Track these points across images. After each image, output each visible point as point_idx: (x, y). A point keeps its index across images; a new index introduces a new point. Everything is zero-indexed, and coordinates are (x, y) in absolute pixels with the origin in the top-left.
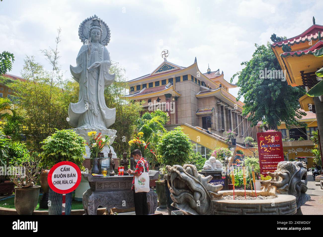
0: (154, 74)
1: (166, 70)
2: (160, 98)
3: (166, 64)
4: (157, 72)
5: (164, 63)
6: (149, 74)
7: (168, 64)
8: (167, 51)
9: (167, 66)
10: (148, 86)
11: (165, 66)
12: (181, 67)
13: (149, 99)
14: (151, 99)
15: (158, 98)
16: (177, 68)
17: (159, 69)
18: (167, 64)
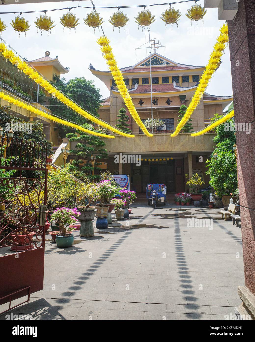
0: (139, 66)
1: (156, 65)
2: (171, 100)
3: (156, 57)
4: (143, 65)
5: (153, 55)
6: (132, 66)
7: (160, 58)
8: (158, 40)
9: (158, 59)
10: (141, 82)
11: (155, 60)
12: (179, 64)
13: (155, 100)
14: (157, 100)
15: (169, 99)
16: (174, 65)
17: (146, 62)
18: (158, 57)
